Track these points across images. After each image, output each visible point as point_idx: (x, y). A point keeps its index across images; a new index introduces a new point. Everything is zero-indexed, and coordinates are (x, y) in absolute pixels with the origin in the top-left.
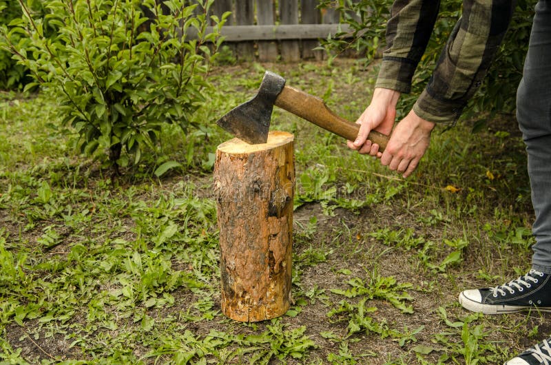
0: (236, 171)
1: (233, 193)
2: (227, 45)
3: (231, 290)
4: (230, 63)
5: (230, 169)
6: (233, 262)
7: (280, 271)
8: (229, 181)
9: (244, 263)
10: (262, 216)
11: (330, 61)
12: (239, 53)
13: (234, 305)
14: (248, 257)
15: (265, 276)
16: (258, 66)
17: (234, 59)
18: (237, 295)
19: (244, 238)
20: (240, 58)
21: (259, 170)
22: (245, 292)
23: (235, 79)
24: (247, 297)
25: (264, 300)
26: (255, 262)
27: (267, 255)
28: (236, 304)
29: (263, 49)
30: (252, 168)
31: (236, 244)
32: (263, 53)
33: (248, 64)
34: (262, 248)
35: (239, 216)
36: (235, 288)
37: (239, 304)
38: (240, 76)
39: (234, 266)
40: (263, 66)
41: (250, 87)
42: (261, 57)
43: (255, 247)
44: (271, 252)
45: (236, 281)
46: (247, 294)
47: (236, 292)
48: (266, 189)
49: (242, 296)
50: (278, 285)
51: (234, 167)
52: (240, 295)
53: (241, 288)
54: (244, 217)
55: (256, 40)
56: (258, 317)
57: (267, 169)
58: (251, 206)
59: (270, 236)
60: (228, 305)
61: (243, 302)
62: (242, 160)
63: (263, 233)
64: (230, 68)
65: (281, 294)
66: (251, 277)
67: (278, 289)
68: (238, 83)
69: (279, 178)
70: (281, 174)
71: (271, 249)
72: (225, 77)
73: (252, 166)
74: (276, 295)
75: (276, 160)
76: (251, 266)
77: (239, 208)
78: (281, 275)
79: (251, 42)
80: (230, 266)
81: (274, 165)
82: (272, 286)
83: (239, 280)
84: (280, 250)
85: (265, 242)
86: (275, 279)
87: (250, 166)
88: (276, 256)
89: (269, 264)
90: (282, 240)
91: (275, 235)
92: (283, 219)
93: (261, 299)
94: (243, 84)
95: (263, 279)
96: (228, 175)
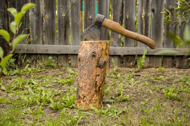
0: (87, 48)
1: (85, 56)
2: (52, 56)
3: (79, 96)
4: (53, 67)
5: (85, 47)
6: (81, 84)
7: (99, 91)
8: (84, 51)
9: (85, 85)
10: (95, 67)
11: (115, 69)
12: (59, 61)
13: (80, 102)
14: (87, 82)
15: (93, 92)
16: (70, 70)
17: (55, 65)
18: (81, 98)
19: (87, 74)
20: (59, 64)
21: (96, 48)
22: (84, 97)
23: (54, 78)
24: (85, 99)
25: (91, 101)
26: (90, 85)
27: (95, 83)
28: (81, 102)
29: (74, 59)
30: (93, 47)
31: (83, 77)
32: (73, 62)
33: (63, 68)
34: (93, 80)
35: (86, 65)
36: (81, 95)
37: (82, 102)
38: (57, 76)
39: (81, 86)
40: (73, 70)
41: (63, 85)
42: (72, 64)
43: (91, 79)
44: (96, 82)
45: (81, 92)
46: (85, 98)
47: (81, 97)
48: (97, 56)
49: (83, 99)
50: (97, 96)
51: (86, 46)
52: (82, 98)
53: (83, 95)
54: (88, 66)
55: (70, 54)
56: (88, 108)
57: (99, 49)
58: (91, 62)
59: (96, 75)
60: (77, 102)
61: (83, 101)
62: (90, 44)
63: (94, 74)
64: (52, 70)
65: (98, 100)
66: (88, 91)
67: (97, 98)
68: (55, 81)
69: (103, 53)
70: (104, 52)
71: (96, 80)
72: (48, 76)
73: (93, 46)
74: (96, 100)
75: (102, 46)
76: (88, 86)
77: (87, 62)
78: (99, 92)
79: (67, 55)
80: (80, 86)
81: (101, 47)
82: (95, 96)
83: (83, 92)
84: (100, 82)
85: (94, 77)
86: (97, 93)
87: (92, 46)
88: (98, 84)
89: (95, 87)
90: (101, 78)
91: (99, 75)
92: (103, 70)
93: (90, 100)
94: (59, 82)
95: (92, 92)
96: (84, 50)
